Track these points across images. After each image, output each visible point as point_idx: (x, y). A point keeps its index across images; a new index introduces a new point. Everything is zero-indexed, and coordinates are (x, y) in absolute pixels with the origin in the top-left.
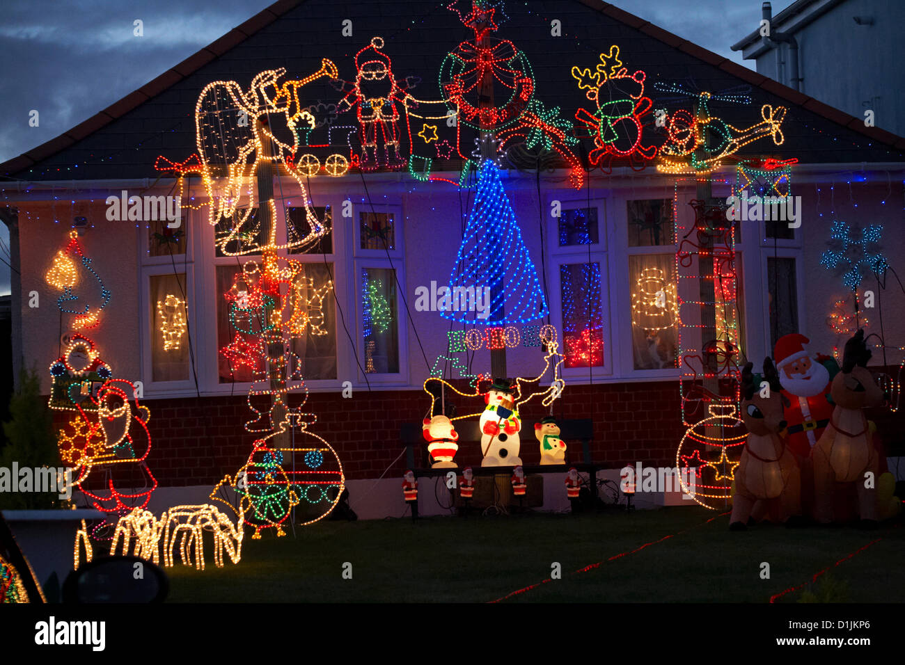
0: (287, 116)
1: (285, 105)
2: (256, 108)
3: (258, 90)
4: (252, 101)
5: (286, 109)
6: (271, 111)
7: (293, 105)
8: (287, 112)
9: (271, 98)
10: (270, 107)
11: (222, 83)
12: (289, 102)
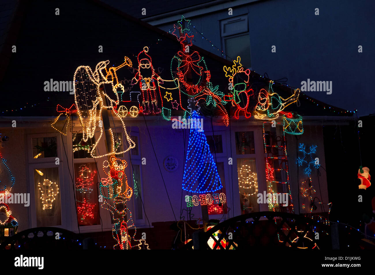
0: (113, 85)
1: (111, 80)
2: (98, 80)
3: (98, 71)
4: (96, 77)
5: (112, 82)
6: (105, 83)
7: (115, 80)
8: (112, 84)
9: (105, 76)
10: (104, 81)
11: (84, 67)
12: (113, 78)
